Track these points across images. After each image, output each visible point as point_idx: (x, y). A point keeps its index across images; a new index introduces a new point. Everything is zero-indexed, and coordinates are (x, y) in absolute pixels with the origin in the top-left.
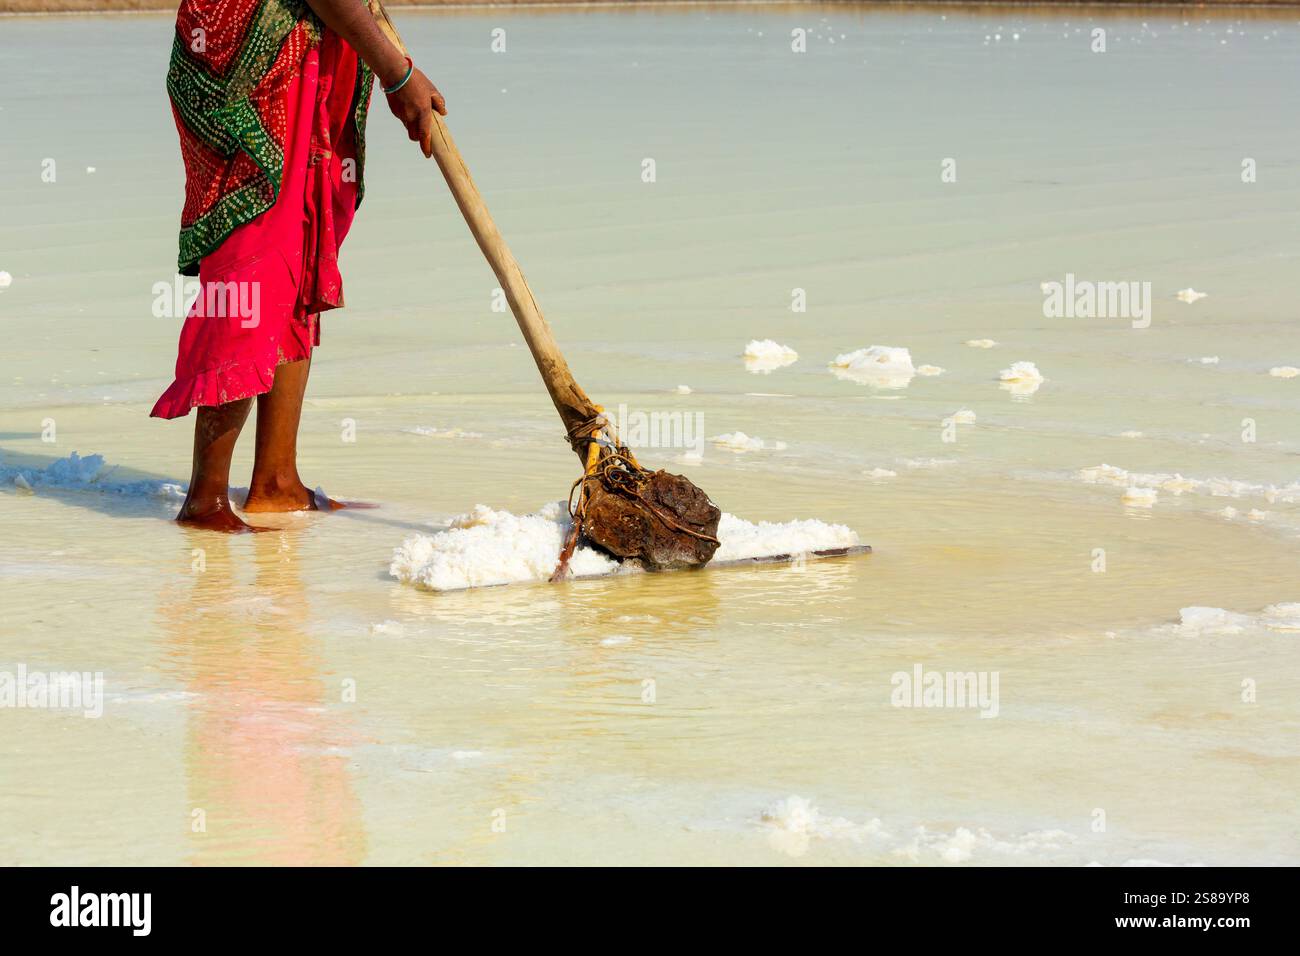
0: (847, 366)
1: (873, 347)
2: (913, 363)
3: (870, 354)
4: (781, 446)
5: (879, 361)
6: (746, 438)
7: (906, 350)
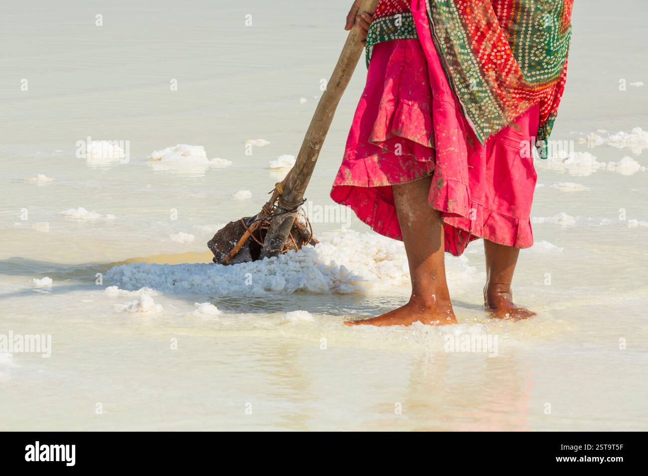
0: (160, 159)
1: (178, 146)
2: (207, 157)
3: (176, 150)
4: (111, 217)
5: (182, 155)
6: (86, 212)
7: (202, 147)
